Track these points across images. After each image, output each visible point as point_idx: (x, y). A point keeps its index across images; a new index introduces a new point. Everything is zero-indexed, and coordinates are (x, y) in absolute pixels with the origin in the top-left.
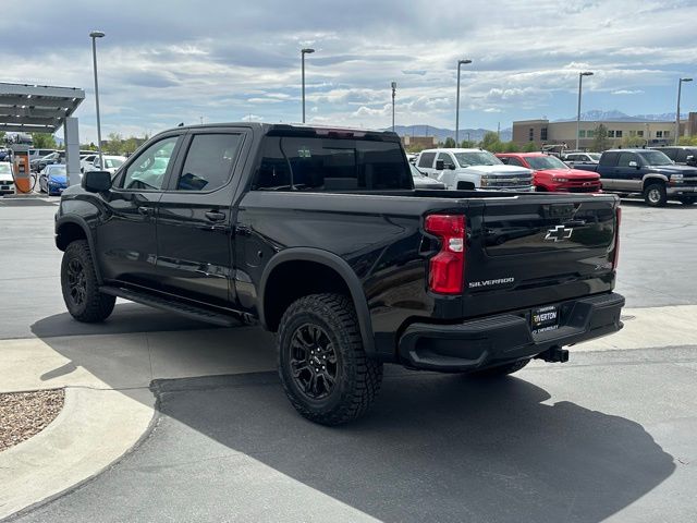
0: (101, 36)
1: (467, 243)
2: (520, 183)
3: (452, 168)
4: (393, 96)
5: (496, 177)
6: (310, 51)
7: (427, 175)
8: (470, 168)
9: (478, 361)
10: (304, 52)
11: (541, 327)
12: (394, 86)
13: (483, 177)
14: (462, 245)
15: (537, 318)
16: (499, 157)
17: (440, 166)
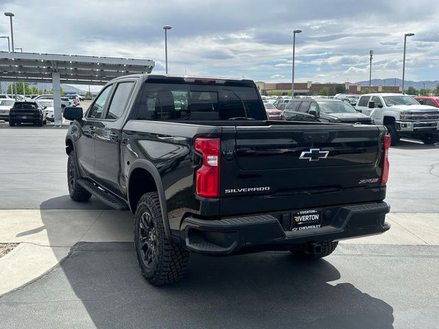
0: (170, 28)
1: (220, 161)
2: (430, 118)
3: (381, 106)
4: (371, 59)
5: (412, 113)
6: (299, 32)
7: (361, 112)
8: (394, 106)
9: (229, 249)
10: (295, 32)
11: (302, 225)
12: (371, 53)
13: (401, 113)
14: (216, 162)
15: (297, 219)
16: (417, 99)
17: (372, 105)
